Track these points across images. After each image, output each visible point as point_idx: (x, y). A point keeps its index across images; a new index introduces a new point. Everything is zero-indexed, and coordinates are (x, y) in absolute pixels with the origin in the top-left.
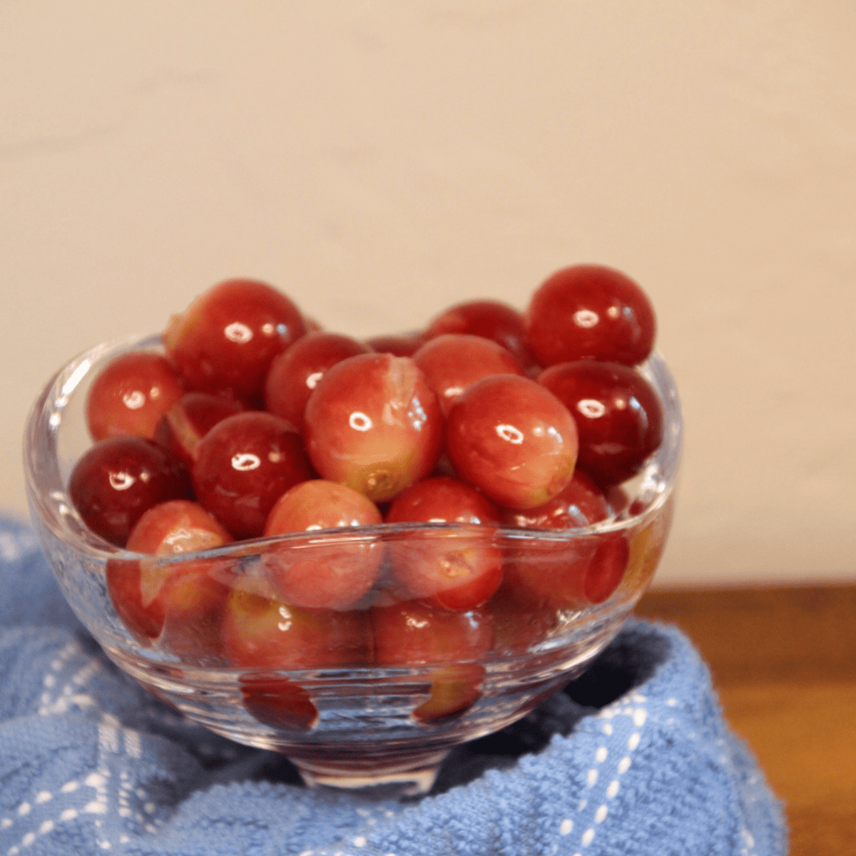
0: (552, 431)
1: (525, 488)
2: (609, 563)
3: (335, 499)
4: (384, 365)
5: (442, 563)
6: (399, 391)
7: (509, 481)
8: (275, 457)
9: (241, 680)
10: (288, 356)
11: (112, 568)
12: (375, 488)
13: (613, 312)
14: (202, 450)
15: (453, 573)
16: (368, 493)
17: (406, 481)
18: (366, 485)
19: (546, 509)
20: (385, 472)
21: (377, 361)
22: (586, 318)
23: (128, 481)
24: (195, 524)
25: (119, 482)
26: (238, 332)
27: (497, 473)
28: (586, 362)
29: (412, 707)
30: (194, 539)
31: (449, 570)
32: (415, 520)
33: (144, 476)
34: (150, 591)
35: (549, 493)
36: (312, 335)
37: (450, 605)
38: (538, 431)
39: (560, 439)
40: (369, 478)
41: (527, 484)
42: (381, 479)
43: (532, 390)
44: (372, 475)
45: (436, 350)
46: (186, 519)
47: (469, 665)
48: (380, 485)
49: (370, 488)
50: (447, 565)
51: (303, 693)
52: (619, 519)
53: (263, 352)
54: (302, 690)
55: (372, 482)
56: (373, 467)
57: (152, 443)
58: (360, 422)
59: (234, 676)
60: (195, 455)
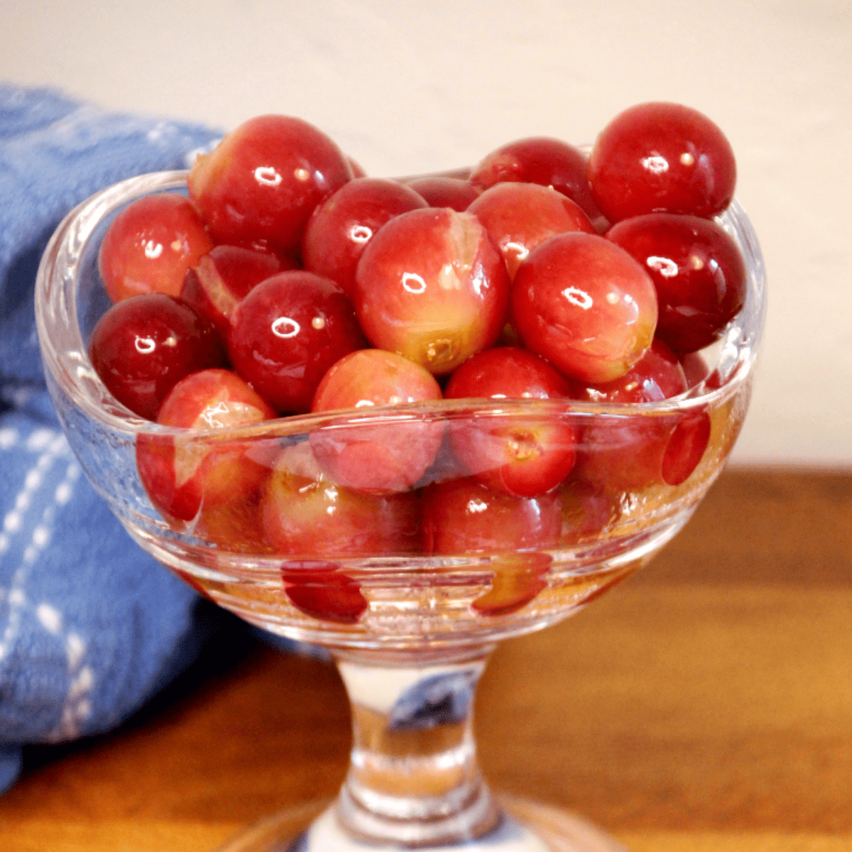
0: (628, 298)
1: (600, 361)
2: (689, 442)
3: (391, 371)
4: (445, 221)
5: (510, 443)
6: (462, 251)
7: (584, 354)
8: (318, 323)
9: (284, 569)
10: (331, 206)
11: (142, 443)
12: (434, 358)
13: (687, 158)
14: (241, 314)
15: (521, 455)
16: (427, 364)
17: (468, 351)
18: (426, 355)
19: (619, 383)
20: (448, 341)
21: (437, 218)
22: (657, 164)
23: (151, 344)
24: (234, 397)
25: (143, 346)
26: (268, 176)
27: (570, 345)
28: (658, 215)
29: (470, 601)
30: (233, 414)
31: (517, 452)
32: (479, 395)
33: (171, 341)
34: (185, 470)
35: (626, 366)
36: (354, 181)
37: (515, 490)
38: (612, 297)
39: (636, 307)
40: (429, 349)
41: (603, 357)
42: (441, 349)
43: (608, 251)
44: (431, 345)
45: (494, 200)
46: (224, 392)
47: (529, 555)
48: (441, 356)
49: (430, 359)
50: (515, 446)
51: (353, 584)
52: (693, 395)
53: (300, 201)
54: (352, 581)
55: (432, 353)
56: (433, 337)
57: (179, 301)
58: (411, 283)
59: (277, 563)
60: (234, 320)
